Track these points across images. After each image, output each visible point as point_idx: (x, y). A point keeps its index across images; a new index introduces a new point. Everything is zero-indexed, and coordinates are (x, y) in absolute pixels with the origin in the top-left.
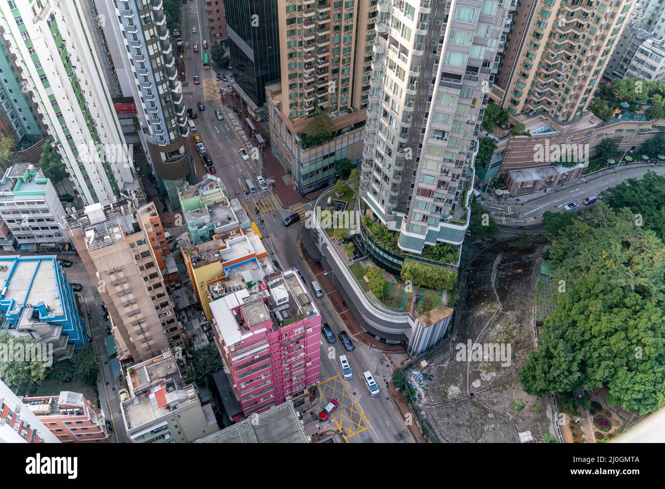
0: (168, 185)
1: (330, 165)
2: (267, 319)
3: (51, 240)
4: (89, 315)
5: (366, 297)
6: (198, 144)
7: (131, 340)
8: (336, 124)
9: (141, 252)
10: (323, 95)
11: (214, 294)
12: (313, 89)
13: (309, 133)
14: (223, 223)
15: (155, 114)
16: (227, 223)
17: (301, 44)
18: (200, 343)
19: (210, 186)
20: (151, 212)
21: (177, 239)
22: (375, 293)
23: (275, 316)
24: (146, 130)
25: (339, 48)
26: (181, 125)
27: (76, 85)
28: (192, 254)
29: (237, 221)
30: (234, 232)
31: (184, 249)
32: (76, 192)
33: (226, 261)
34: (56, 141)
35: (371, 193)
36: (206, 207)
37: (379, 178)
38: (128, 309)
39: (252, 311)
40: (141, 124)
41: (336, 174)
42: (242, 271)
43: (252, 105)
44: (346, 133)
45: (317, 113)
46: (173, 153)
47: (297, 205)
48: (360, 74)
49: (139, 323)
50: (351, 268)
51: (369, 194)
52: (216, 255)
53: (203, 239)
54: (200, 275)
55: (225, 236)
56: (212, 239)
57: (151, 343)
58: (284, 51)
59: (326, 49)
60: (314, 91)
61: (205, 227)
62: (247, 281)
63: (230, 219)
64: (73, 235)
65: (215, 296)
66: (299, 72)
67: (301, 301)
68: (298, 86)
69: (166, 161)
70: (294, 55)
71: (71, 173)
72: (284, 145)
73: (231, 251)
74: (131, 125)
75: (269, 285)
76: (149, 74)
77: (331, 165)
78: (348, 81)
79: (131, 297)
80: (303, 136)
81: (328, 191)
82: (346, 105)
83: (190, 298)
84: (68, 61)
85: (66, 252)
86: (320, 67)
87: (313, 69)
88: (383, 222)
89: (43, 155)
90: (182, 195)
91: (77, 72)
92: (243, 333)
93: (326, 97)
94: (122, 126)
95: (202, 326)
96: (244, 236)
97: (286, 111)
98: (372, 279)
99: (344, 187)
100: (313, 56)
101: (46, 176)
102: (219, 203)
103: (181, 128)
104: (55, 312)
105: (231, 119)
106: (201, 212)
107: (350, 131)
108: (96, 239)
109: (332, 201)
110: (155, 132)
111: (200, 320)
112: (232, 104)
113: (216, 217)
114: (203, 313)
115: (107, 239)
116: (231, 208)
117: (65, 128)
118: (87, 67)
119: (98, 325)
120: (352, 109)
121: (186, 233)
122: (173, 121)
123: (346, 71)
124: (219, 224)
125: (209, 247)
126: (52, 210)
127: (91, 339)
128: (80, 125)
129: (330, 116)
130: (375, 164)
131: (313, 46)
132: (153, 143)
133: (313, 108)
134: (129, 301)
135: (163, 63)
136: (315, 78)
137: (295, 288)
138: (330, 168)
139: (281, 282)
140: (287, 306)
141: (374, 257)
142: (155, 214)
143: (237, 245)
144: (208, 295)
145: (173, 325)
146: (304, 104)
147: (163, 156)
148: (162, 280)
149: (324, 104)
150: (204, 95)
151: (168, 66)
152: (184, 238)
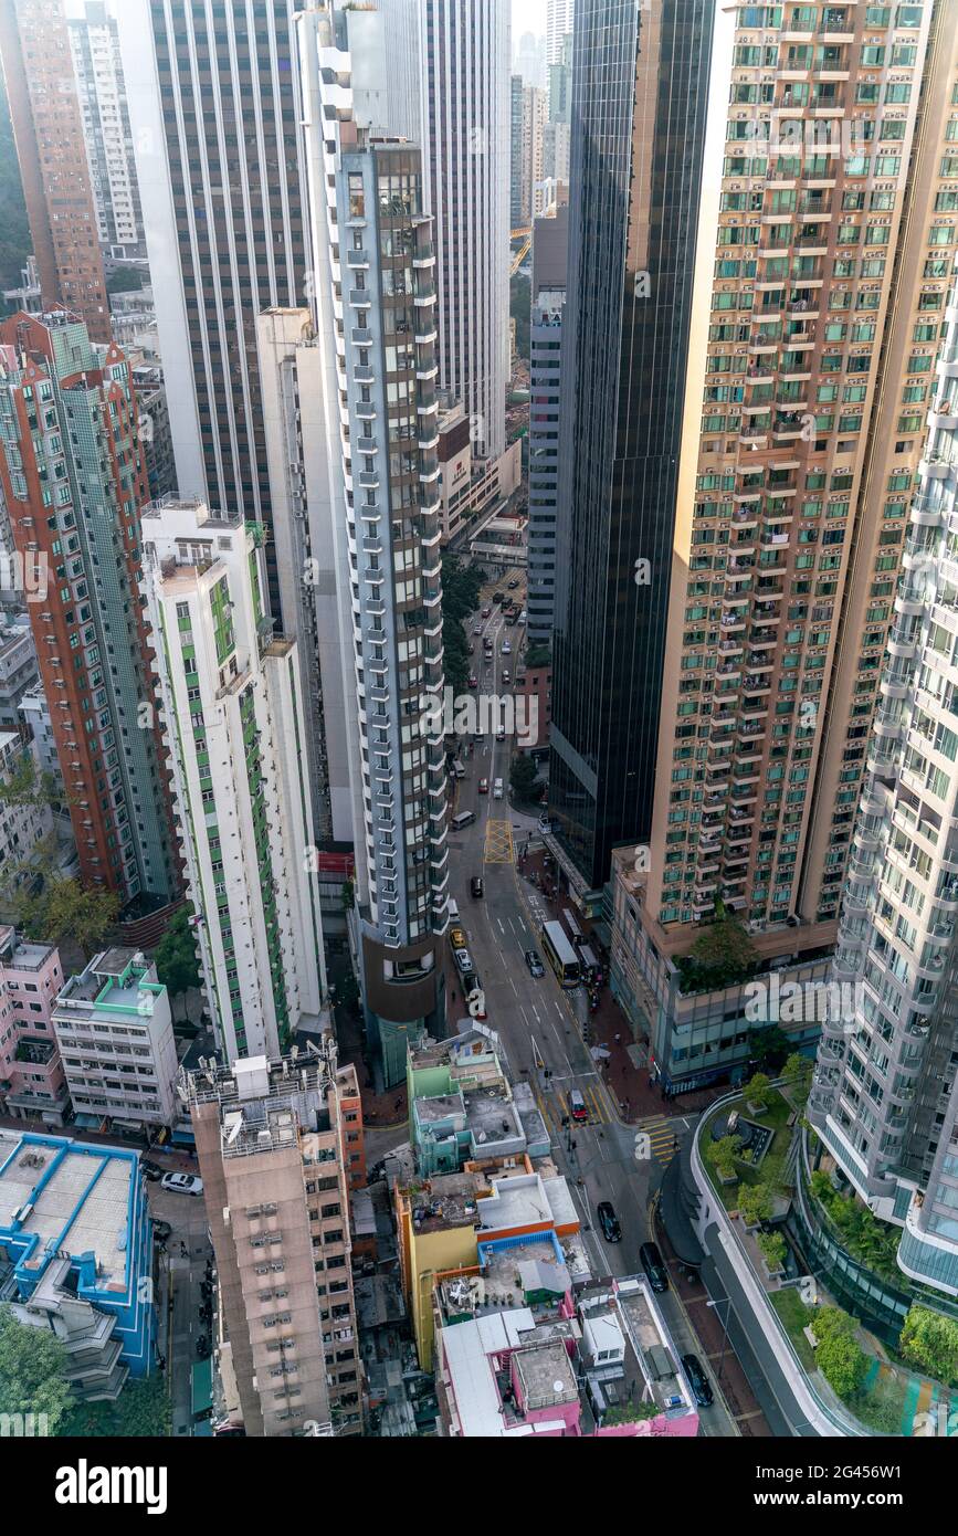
0: (388, 1032)
1: (739, 1036)
2: (569, 1397)
3: (136, 1114)
4: (171, 1301)
5: (809, 1387)
6: (458, 952)
7: (255, 1384)
8: (760, 947)
9: (320, 1176)
10: (735, 881)
11: (450, 1306)
12: (716, 868)
13: (697, 960)
14: (492, 1136)
15: (390, 883)
16: (501, 1137)
17: (699, 775)
18: (396, 1425)
19: (475, 1047)
20: (346, 1087)
21: (387, 1156)
22: (831, 1379)
23: (589, 1393)
24: (365, 912)
25: (780, 791)
26: (435, 910)
27: (259, 812)
28: (415, 1199)
29: (523, 1137)
30: (513, 1160)
31: (401, 1183)
32: (206, 1019)
33: (485, 1227)
34: (198, 912)
35: (835, 1118)
36: (461, 1094)
37: (859, 1088)
38: (267, 1308)
39: (536, 1368)
40: (358, 897)
41: (750, 1057)
42: (518, 1258)
43: (579, 884)
44: (781, 969)
45: (719, 919)
46: (408, 965)
47: (655, 1117)
48: (822, 847)
49: (282, 1347)
50: (774, 1299)
51: (829, 1120)
52: (468, 1210)
53: (444, 1166)
54: (426, 1252)
55: (491, 1169)
56: (462, 1170)
57: (296, 1401)
58: (664, 786)
59: (752, 791)
60: (717, 873)
61: (451, 1139)
62: (528, 1286)
63: (506, 1128)
64: (199, 1115)
65: (453, 1311)
66: (690, 829)
67: (652, 1365)
68: (685, 858)
69: (391, 980)
70: (682, 796)
71: (207, 981)
72: (640, 977)
73: (499, 1207)
74: (335, 897)
75: (583, 1309)
76: (394, 805)
77: (740, 1038)
78: (794, 859)
79: (280, 1278)
80: (683, 963)
81: (731, 1098)
82: (784, 908)
83: (391, 1305)
84: (256, 769)
85: (160, 1147)
86: (735, 824)
87: (721, 828)
88: (863, 1194)
89: (166, 936)
90: (415, 1058)
91: (267, 789)
92: (508, 1424)
93: (741, 887)
94: (322, 897)
95: (407, 1382)
96: (532, 1174)
97: (654, 906)
98: (828, 1339)
99: (769, 1093)
100: (722, 802)
101: (161, 980)
102: (489, 1089)
103: (434, 915)
104: (111, 1281)
105: (532, 908)
106: (450, 1103)
107: (790, 964)
108: (242, 1132)
109: (738, 1122)
110: (382, 918)
111: (404, 1365)
112: (537, 876)
113: (477, 1118)
114: (413, 1347)
115: (265, 1137)
116: (513, 1104)
117: (221, 894)
118: (286, 782)
119: (184, 1330)
120: (798, 919)
121: (406, 1146)
122: (421, 901)
123: (790, 839)
124: (482, 1137)
125: (455, 1187)
126: (155, 1051)
127: (163, 1362)
128: (248, 887)
129: (748, 929)
130: (851, 1053)
131: (725, 781)
132: (374, 939)
133: (711, 906)
134: (273, 1288)
135: (424, 786)
136: (722, 845)
137: (641, 1330)
138: (738, 1042)
139: (608, 1307)
140: (619, 1372)
141: (833, 1281)
142: (352, 1093)
143: (516, 1193)
144: (435, 1306)
145: (347, 1366)
146: (692, 896)
147: (388, 969)
148: (349, 1250)
149: (737, 902)
150: (486, 851)
151: (432, 792)
152: (399, 1156)
